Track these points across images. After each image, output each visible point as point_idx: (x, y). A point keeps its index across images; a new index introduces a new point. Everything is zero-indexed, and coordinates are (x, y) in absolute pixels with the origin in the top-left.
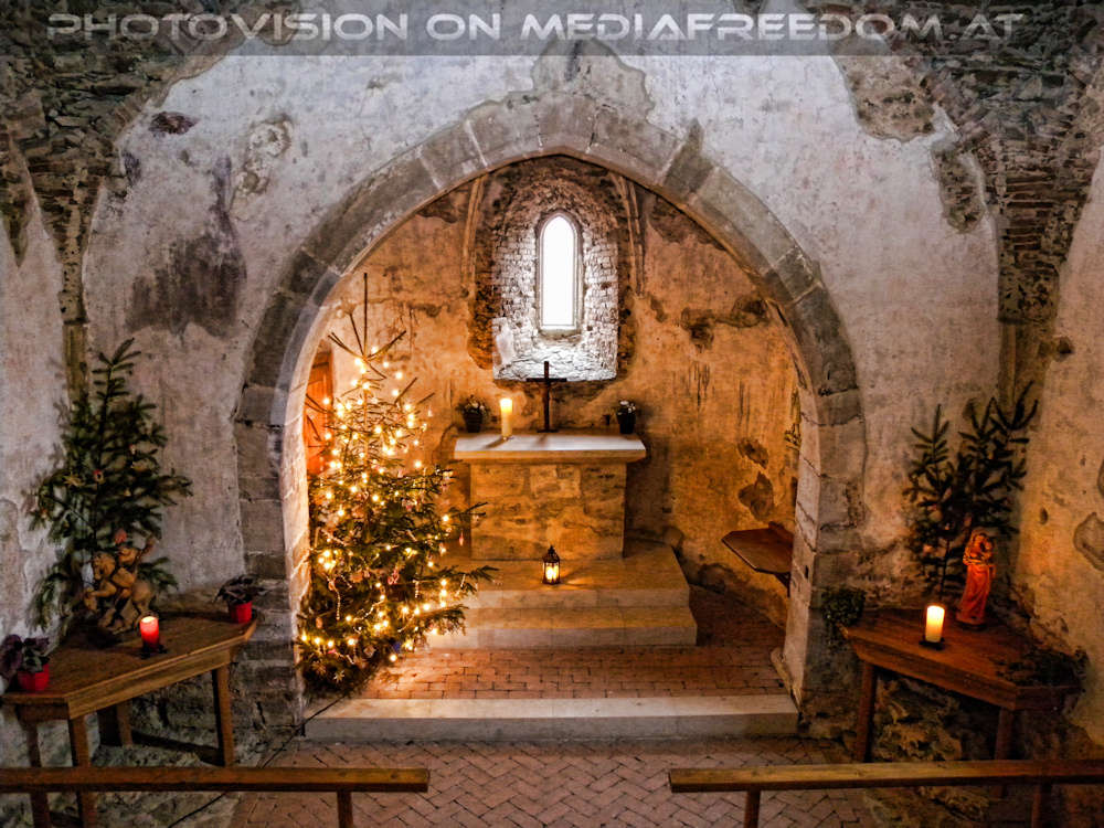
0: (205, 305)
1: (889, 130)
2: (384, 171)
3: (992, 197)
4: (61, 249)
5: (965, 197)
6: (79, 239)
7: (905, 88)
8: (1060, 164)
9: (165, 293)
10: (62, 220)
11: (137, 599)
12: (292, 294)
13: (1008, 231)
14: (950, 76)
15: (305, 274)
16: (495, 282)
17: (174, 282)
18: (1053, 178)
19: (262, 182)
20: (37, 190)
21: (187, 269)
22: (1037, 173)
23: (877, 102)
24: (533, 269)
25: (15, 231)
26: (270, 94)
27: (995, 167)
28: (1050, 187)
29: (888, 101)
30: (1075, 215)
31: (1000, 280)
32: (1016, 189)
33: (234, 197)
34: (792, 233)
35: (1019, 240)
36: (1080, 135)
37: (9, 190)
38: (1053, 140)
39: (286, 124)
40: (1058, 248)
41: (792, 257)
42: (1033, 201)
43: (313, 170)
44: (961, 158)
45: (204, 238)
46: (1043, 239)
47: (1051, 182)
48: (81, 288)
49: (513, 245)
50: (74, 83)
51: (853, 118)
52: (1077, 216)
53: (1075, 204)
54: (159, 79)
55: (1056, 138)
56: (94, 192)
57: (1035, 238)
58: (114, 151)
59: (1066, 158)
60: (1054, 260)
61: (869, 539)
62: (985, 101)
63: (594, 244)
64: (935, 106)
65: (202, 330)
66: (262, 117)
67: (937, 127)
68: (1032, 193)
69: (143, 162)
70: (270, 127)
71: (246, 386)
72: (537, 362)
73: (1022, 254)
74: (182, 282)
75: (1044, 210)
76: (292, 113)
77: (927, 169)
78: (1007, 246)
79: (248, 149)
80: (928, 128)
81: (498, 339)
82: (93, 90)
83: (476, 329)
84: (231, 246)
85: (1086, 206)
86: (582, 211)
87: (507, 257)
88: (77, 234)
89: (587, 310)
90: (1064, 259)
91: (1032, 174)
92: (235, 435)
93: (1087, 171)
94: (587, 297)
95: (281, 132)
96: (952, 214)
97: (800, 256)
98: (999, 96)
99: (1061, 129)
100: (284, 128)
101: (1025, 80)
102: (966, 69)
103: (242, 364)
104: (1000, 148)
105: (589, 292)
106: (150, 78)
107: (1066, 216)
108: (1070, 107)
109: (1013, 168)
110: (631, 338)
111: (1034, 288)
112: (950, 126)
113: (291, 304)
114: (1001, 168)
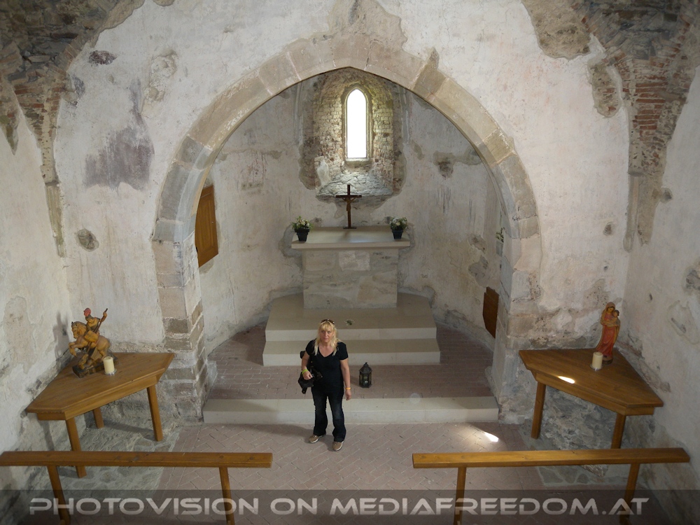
0: (130, 171)
1: (560, 53)
2: (236, 85)
3: (627, 95)
4: (40, 140)
5: (609, 94)
6: (50, 133)
7: (571, 24)
8: (671, 75)
9: (105, 163)
10: (38, 122)
11: (100, 348)
12: (183, 163)
13: (636, 117)
14: (601, 16)
15: (190, 151)
16: (316, 134)
17: (110, 157)
18: (666, 84)
19: (161, 94)
20: (21, 105)
21: (118, 149)
22: (656, 81)
23: (552, 34)
24: (341, 124)
25: (10, 133)
26: (162, 38)
27: (629, 76)
28: (664, 89)
29: (560, 32)
30: (678, 110)
31: (630, 148)
32: (642, 91)
33: (144, 104)
34: (496, 120)
35: (642, 123)
36: (684, 58)
37: (4, 107)
38: (667, 60)
39: (173, 56)
40: (667, 130)
41: (496, 135)
42: (653, 98)
43: (192, 86)
44: (607, 69)
45: (127, 129)
46: (659, 123)
47: (665, 87)
48: (54, 162)
49: (327, 110)
50: (39, 32)
51: (537, 45)
52: (679, 111)
53: (679, 103)
54: (92, 29)
55: (669, 58)
56: (57, 103)
57: (653, 122)
58: (67, 76)
59: (675, 72)
60: (665, 138)
61: (542, 308)
62: (624, 32)
63: (378, 108)
64: (592, 36)
65: (130, 187)
66: (158, 53)
67: (592, 49)
68: (652, 93)
69: (85, 83)
70: (163, 59)
71: (157, 220)
72: (343, 183)
73: (644, 132)
74: (115, 157)
75: (660, 104)
76: (177, 50)
77: (584, 77)
78: (635, 126)
79: (150, 73)
80: (586, 50)
81: (319, 170)
82: (51, 36)
83: (305, 165)
84: (144, 134)
85: (685, 105)
86: (371, 87)
87: (323, 118)
88: (49, 130)
89: (375, 150)
90: (670, 138)
91: (653, 81)
92: (153, 248)
93: (687, 82)
94: (375, 141)
95: (171, 62)
96: (600, 106)
97: (501, 134)
98: (634, 27)
99: (672, 53)
100: (173, 60)
101: (652, 16)
102: (613, 10)
103: (155, 206)
104: (632, 65)
105: (376, 138)
106: (87, 28)
107: (673, 110)
108: (679, 38)
109: (640, 78)
110: (402, 169)
111: (652, 154)
112: (601, 48)
113: (182, 169)
114: (632, 77)
